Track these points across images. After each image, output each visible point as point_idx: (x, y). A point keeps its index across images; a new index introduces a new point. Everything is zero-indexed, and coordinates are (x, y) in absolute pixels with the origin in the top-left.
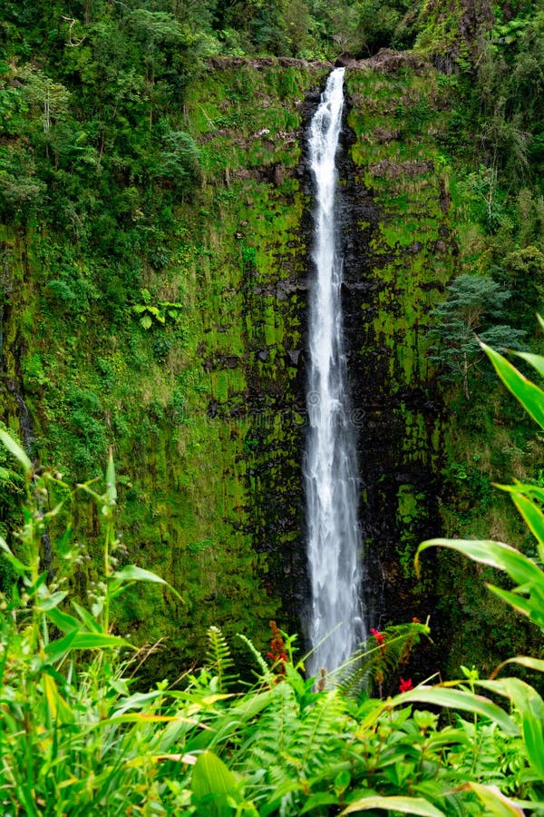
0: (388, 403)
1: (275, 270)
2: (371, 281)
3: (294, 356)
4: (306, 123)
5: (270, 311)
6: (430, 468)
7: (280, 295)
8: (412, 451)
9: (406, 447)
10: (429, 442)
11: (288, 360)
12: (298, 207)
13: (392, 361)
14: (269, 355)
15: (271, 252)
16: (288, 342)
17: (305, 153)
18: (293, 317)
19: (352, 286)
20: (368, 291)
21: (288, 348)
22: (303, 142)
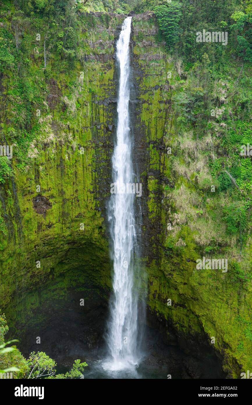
0: (145, 146)
1: (104, 95)
2: (140, 99)
3: (111, 128)
4: (117, 38)
5: (102, 109)
6: (160, 170)
7: (106, 104)
8: (154, 164)
9: (151, 163)
10: (160, 161)
11: (108, 129)
12: (112, 71)
13: (147, 130)
14: (101, 127)
15: (102, 88)
16: (108, 122)
17: (115, 50)
18: (110, 112)
19: (133, 102)
20: (138, 103)
21: (108, 124)
22: (115, 45)
